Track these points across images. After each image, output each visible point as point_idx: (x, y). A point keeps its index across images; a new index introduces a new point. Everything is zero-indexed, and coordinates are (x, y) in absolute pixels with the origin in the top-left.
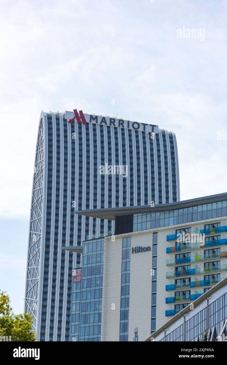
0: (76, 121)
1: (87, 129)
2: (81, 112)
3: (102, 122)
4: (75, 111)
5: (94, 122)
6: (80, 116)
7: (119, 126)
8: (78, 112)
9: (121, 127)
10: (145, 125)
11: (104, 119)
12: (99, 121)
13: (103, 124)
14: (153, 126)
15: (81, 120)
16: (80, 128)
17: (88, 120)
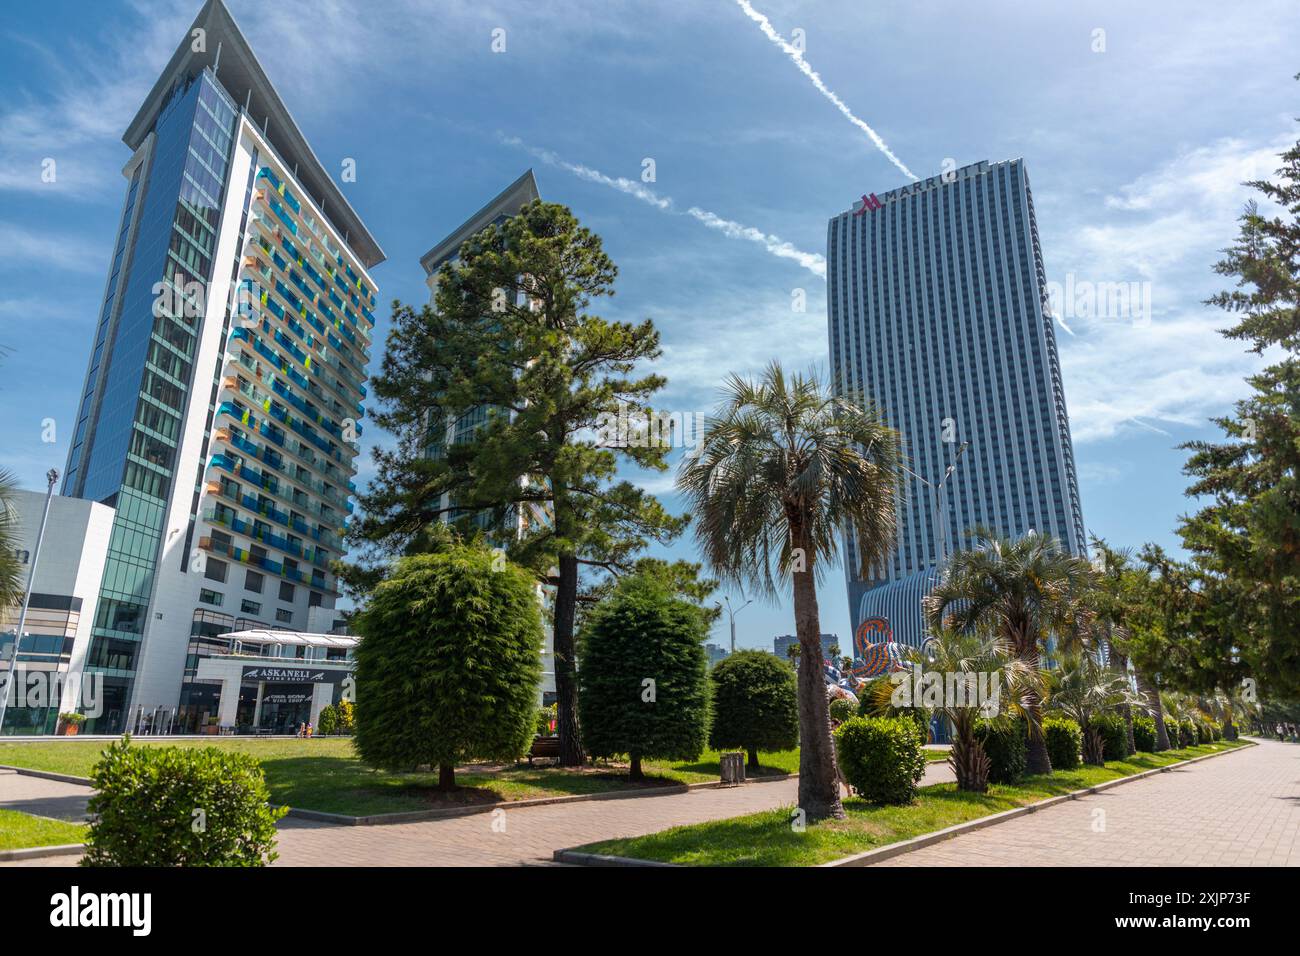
0: (867, 208)
1: (884, 212)
2: (872, 195)
3: (903, 193)
4: (864, 198)
5: (892, 199)
6: (871, 201)
7: (928, 187)
8: (869, 197)
9: (931, 187)
10: (967, 169)
12: (898, 194)
13: (905, 195)
14: (979, 164)
15: (874, 205)
16: (874, 215)
17: (882, 201)
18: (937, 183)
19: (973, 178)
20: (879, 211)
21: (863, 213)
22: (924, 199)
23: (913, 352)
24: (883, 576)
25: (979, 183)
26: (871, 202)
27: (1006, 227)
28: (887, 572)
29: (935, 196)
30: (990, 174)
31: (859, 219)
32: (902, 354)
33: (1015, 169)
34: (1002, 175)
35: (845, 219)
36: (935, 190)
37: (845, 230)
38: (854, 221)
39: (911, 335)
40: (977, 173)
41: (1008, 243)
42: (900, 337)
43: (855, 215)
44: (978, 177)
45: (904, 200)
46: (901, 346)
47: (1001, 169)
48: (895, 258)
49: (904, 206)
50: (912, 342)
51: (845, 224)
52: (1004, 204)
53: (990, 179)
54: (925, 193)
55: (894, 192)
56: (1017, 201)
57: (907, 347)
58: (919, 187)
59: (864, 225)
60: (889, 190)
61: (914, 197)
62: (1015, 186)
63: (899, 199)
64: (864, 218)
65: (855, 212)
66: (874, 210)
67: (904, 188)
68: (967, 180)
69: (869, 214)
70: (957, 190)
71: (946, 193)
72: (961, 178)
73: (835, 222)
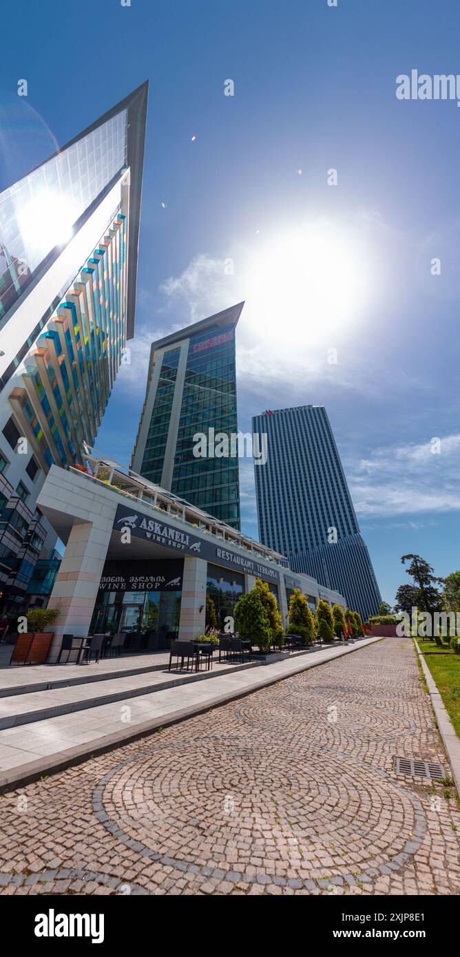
1: (274, 417)
10: (304, 407)
11: (282, 410)
14: (309, 406)
16: (270, 418)
17: (273, 413)
18: (294, 410)
19: (307, 409)
20: (272, 416)
23: (289, 463)
25: (310, 413)
26: (269, 413)
29: (293, 414)
31: (264, 418)
33: (322, 409)
34: (318, 411)
35: (259, 417)
37: (259, 421)
39: (288, 457)
44: (309, 410)
45: (282, 413)
47: (318, 409)
49: (282, 415)
51: (259, 419)
53: (313, 410)
54: (289, 413)
55: (278, 410)
58: (288, 410)
59: (266, 419)
60: (276, 410)
61: (285, 413)
62: (324, 415)
63: (280, 413)
65: (262, 415)
66: (270, 416)
68: (305, 410)
69: (268, 416)
70: (302, 413)
71: (297, 413)
72: (303, 409)
73: (254, 418)
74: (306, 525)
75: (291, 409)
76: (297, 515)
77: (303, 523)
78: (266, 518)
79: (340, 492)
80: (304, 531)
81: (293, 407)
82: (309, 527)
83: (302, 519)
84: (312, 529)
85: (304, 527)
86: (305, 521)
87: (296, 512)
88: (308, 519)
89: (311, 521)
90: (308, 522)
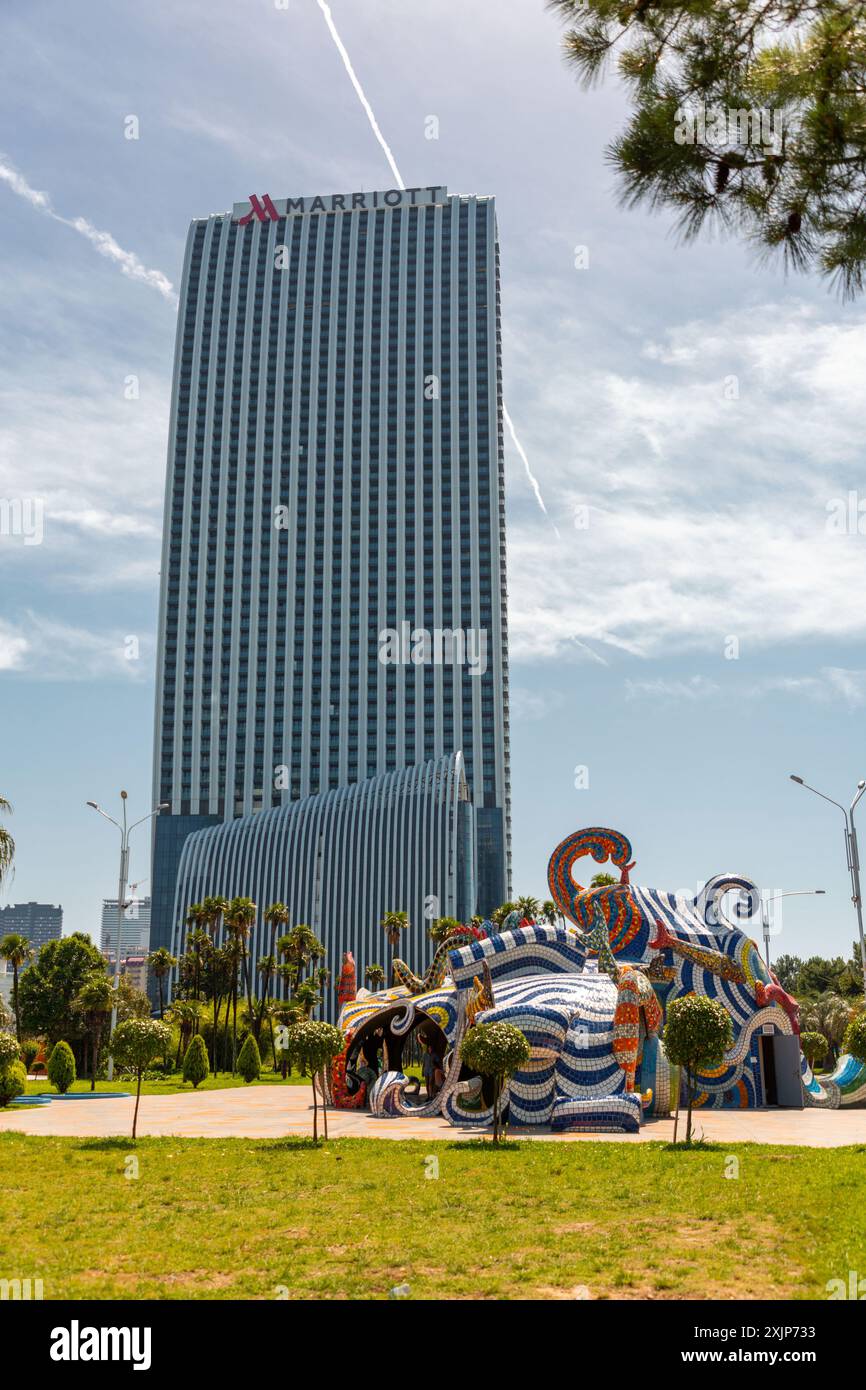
18: (369, 204)
19: (422, 209)
20: (273, 226)
21: (248, 222)
22: (347, 224)
23: (303, 459)
24: (213, 809)
25: (430, 218)
26: (263, 209)
27: (463, 294)
28: (221, 802)
29: (363, 223)
30: (447, 208)
31: (241, 231)
32: (286, 460)
33: (484, 209)
34: (464, 215)
35: (218, 225)
36: (364, 214)
37: (215, 245)
38: (233, 233)
39: (304, 432)
40: (430, 203)
41: (463, 319)
42: (287, 433)
43: (234, 224)
44: (430, 209)
45: (315, 218)
46: (286, 447)
47: (464, 207)
48: (292, 305)
49: (314, 227)
50: (304, 444)
51: (217, 235)
52: (463, 259)
53: (447, 217)
54: (348, 215)
55: (301, 201)
56: (481, 258)
57: (296, 450)
58: (341, 204)
59: (248, 242)
60: (295, 196)
61: (331, 216)
62: (481, 236)
63: (307, 214)
64: (249, 232)
65: (237, 218)
66: (266, 223)
67: (318, 198)
68: (414, 210)
69: (258, 227)
70: (397, 221)
71: (380, 222)
72: (405, 205)
73: (200, 229)
74: (326, 710)
75: (358, 198)
76: (298, 674)
77: (316, 704)
78: (189, 679)
79: (466, 593)
80: (315, 735)
81: (368, 189)
82: (334, 719)
83: (316, 690)
84: (344, 726)
85: (316, 719)
86: (326, 695)
87: (299, 659)
88: (335, 688)
89: (344, 695)
90: (335, 703)
